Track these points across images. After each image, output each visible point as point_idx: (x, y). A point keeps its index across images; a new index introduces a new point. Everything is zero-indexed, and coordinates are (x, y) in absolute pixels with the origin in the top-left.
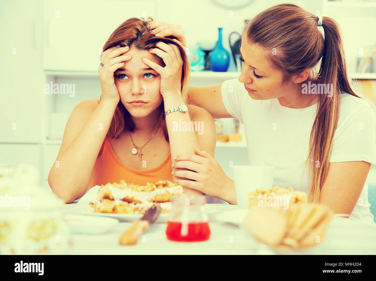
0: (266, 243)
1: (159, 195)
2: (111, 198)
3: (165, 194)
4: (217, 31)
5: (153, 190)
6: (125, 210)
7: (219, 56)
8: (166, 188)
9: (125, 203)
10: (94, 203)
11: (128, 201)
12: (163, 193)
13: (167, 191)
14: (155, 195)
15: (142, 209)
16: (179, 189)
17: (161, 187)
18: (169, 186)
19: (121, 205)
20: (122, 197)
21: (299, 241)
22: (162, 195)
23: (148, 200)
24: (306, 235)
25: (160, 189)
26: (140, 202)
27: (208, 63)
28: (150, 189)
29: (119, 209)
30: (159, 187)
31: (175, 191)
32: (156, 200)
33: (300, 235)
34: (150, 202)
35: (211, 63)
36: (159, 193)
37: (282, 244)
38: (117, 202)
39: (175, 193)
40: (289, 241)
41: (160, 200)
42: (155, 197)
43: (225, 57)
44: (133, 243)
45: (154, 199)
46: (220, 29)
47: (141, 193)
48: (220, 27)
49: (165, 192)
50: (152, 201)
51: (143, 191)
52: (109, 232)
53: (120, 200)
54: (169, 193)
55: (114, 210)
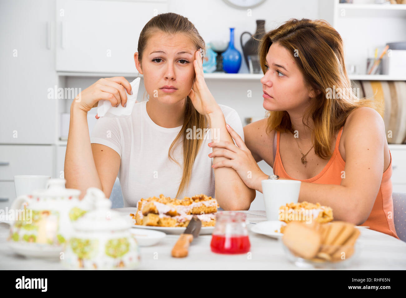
0: (302, 257)
1: (196, 208)
2: (156, 212)
3: (201, 207)
4: (229, 31)
5: (191, 203)
6: (168, 223)
7: (231, 57)
8: (203, 202)
9: (168, 217)
10: (135, 215)
11: (171, 214)
12: (199, 206)
13: (203, 204)
14: (192, 208)
15: (181, 220)
16: (214, 202)
17: (198, 200)
18: (205, 199)
19: (165, 219)
20: (166, 211)
21: (331, 255)
22: (199, 208)
23: (186, 213)
24: (337, 250)
25: (196, 202)
26: (179, 215)
27: (220, 64)
28: (188, 202)
29: (164, 222)
30: (196, 200)
31: (210, 204)
32: (193, 213)
33: (332, 250)
34: (188, 214)
35: (223, 63)
36: (196, 206)
37: (317, 257)
38: (161, 216)
39: (211, 206)
40: (323, 255)
41: (197, 212)
42: (193, 210)
43: (237, 57)
44: (184, 256)
45: (191, 211)
46: (232, 30)
47: (180, 206)
48: (232, 27)
49: (202, 205)
50: (190, 214)
51: (181, 204)
52: (158, 244)
53: (164, 214)
54: (205, 206)
55: (159, 223)
